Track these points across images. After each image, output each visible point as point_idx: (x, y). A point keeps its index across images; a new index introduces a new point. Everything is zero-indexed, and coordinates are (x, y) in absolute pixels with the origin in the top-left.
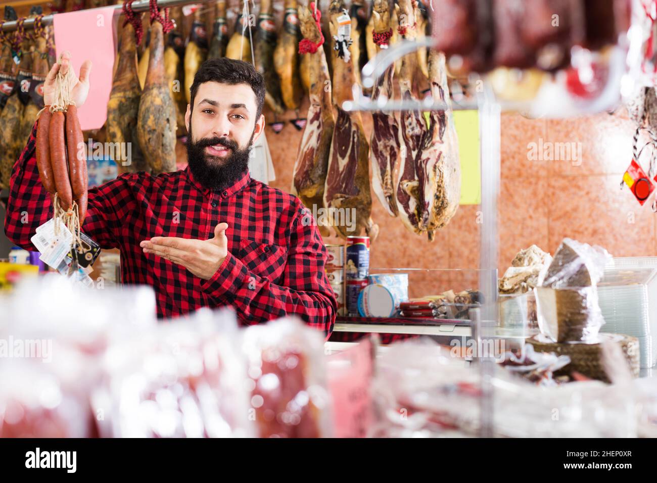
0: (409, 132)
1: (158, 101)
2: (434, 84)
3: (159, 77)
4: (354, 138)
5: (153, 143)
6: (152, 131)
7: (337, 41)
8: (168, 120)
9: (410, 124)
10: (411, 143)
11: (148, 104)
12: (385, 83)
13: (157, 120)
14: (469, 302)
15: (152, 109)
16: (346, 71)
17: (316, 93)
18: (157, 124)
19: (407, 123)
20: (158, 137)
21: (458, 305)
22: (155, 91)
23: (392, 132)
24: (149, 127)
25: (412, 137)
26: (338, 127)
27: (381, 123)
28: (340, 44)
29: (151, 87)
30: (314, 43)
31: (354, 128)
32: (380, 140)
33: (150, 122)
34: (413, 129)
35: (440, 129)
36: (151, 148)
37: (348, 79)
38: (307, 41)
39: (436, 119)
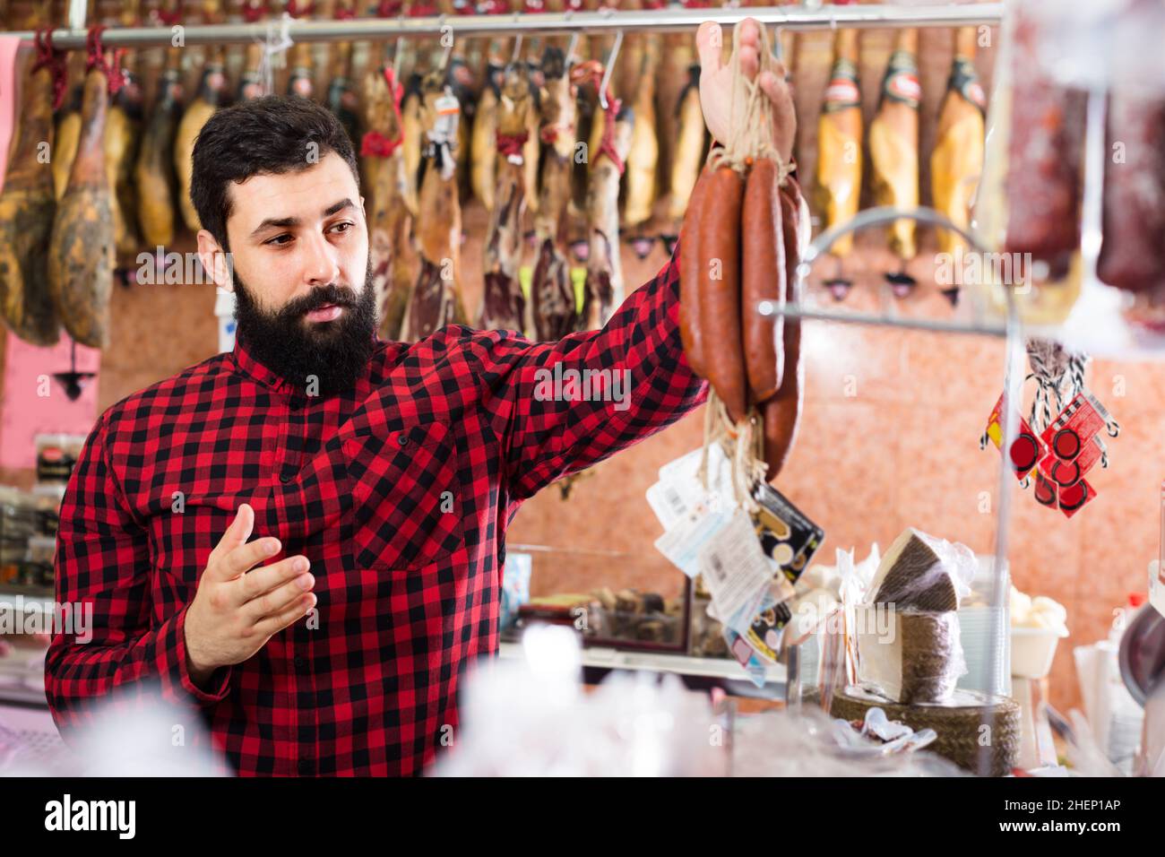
0: (545, 310)
1: (91, 214)
2: (598, 231)
3: (95, 172)
4: (447, 311)
5: (78, 289)
6: (77, 268)
7: (434, 142)
8: (104, 250)
9: (549, 296)
10: (546, 330)
11: (73, 218)
12: (511, 221)
13: (87, 247)
14: (643, 611)
15: (80, 227)
16: (442, 196)
17: (386, 228)
18: (87, 255)
19: (543, 294)
20: (87, 278)
21: (622, 614)
22: (87, 196)
23: (514, 307)
24: (73, 259)
25: (550, 318)
26: (420, 291)
27: (496, 290)
28: (438, 148)
29: (80, 187)
30: (388, 139)
31: (447, 295)
32: (491, 319)
33: (76, 251)
34: (552, 305)
35: (602, 309)
36: (73, 298)
37: (444, 209)
38: (376, 136)
39: (595, 290)
